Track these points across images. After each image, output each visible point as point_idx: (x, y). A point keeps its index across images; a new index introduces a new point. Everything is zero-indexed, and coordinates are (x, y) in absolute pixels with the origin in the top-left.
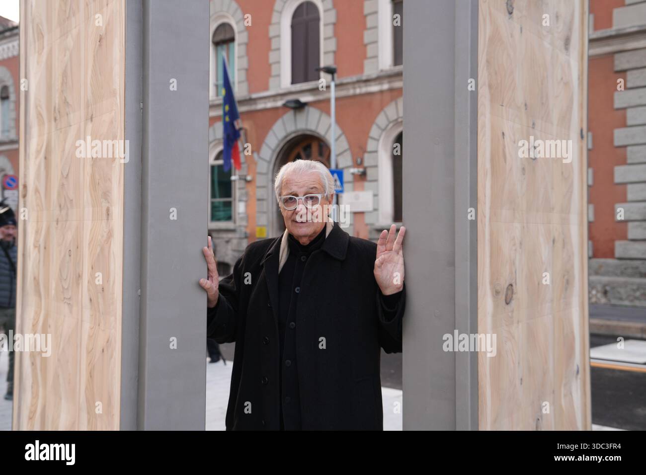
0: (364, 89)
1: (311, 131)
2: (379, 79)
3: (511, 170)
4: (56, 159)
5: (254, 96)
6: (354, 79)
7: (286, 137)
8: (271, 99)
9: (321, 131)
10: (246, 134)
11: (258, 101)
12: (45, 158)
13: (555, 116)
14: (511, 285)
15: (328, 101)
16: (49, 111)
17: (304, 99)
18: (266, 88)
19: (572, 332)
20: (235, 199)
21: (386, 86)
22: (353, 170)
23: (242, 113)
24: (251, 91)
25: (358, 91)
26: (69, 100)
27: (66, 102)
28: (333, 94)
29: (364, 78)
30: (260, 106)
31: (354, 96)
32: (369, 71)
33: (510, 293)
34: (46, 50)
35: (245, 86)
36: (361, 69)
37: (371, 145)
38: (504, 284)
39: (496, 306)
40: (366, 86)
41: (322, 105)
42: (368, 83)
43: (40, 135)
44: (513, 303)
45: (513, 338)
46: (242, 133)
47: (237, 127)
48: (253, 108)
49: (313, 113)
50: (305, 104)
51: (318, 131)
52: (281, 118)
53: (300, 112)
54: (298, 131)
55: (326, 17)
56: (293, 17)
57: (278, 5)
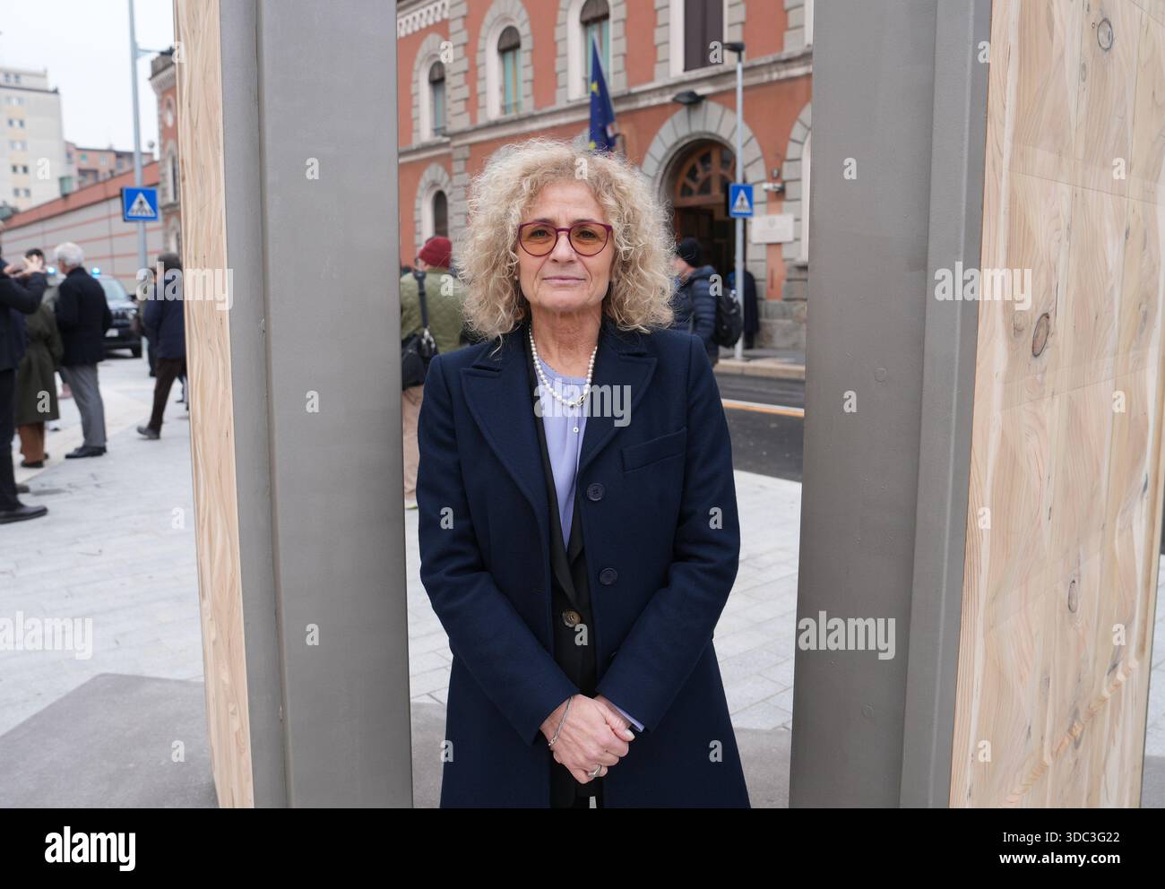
0: (784, 74)
1: (710, 134)
2: (805, 57)
5: (635, 90)
6: (771, 59)
7: (676, 144)
8: (657, 93)
9: (724, 133)
10: (624, 142)
11: (640, 97)
14: (1047, 316)
15: (733, 91)
17: (701, 90)
18: (651, 79)
22: (766, 186)
23: (619, 114)
24: (631, 83)
25: (775, 76)
28: (740, 82)
29: (784, 57)
30: (643, 103)
31: (771, 83)
32: (790, 47)
33: (1042, 331)
35: (623, 77)
36: (780, 44)
37: (792, 151)
39: (1013, 359)
40: (788, 68)
41: (726, 98)
42: (789, 65)
44: (1047, 352)
45: (1043, 426)
46: (618, 141)
47: (610, 134)
48: (633, 106)
49: (713, 109)
50: (703, 97)
51: (719, 134)
52: (669, 121)
53: (696, 108)
54: (693, 134)
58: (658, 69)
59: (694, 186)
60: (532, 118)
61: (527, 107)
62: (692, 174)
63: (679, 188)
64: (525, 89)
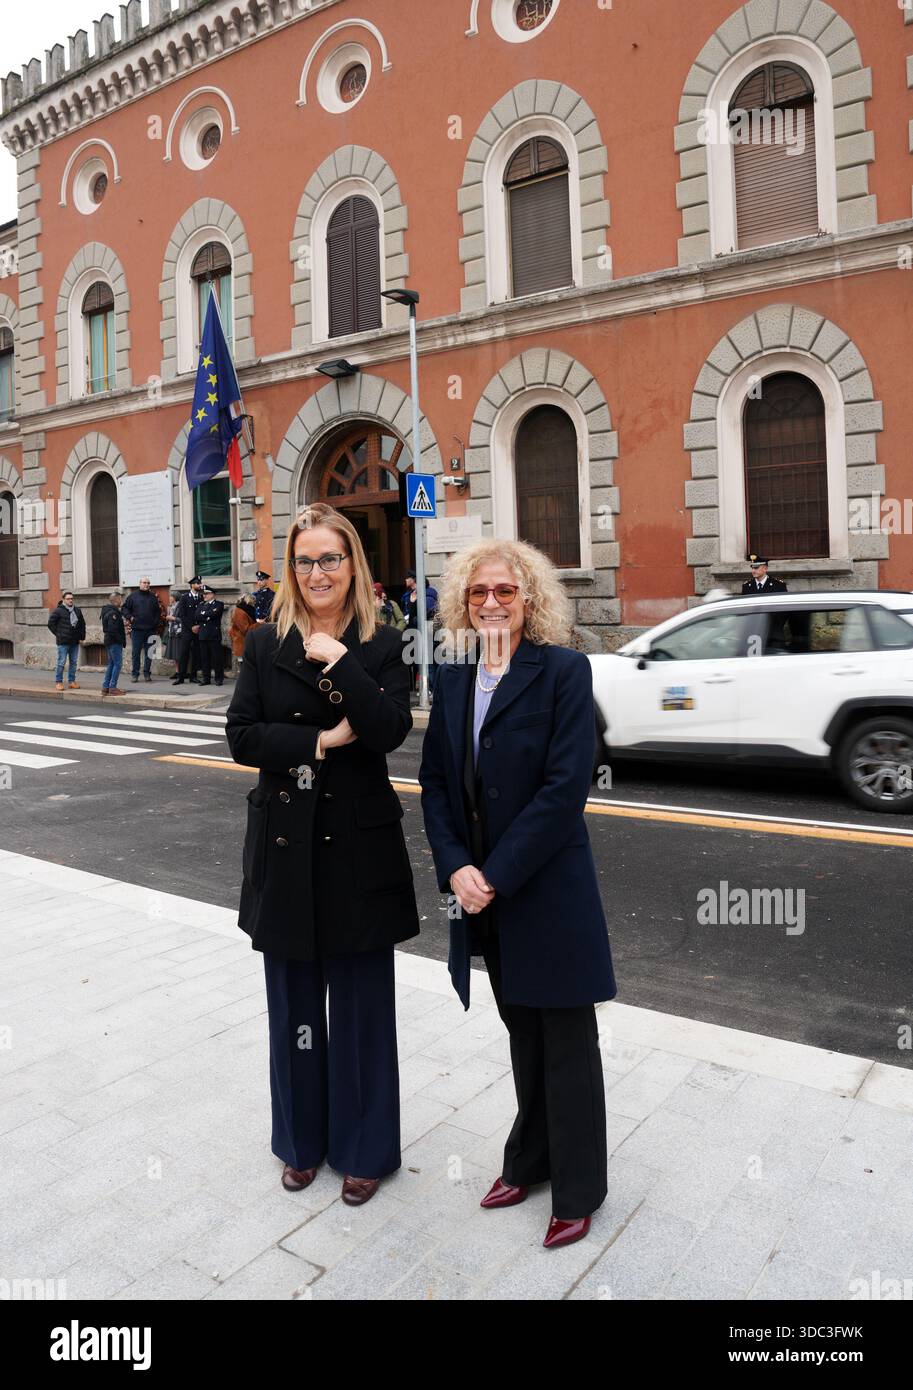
0: (461, 340)
1: (368, 415)
2: (489, 318)
5: (265, 360)
6: (445, 320)
7: (323, 426)
9: (385, 413)
10: (252, 425)
11: (273, 369)
15: (407, 358)
17: (352, 361)
20: (236, 538)
21: (501, 332)
22: (446, 479)
23: (245, 390)
24: (258, 353)
25: (450, 342)
28: (413, 348)
29: (462, 318)
30: (276, 376)
31: (445, 351)
32: (470, 306)
35: (249, 344)
36: (457, 305)
37: (476, 435)
40: (465, 332)
41: (393, 370)
42: (467, 327)
46: (245, 423)
47: (234, 415)
48: (264, 380)
49: (370, 383)
50: (356, 369)
51: (379, 414)
52: (314, 396)
53: (347, 382)
54: (344, 415)
55: (390, 220)
56: (331, 225)
57: (305, 206)
58: (296, 334)
59: (346, 483)
60: (129, 396)
61: (123, 382)
62: (343, 466)
63: (325, 485)
64: (122, 360)
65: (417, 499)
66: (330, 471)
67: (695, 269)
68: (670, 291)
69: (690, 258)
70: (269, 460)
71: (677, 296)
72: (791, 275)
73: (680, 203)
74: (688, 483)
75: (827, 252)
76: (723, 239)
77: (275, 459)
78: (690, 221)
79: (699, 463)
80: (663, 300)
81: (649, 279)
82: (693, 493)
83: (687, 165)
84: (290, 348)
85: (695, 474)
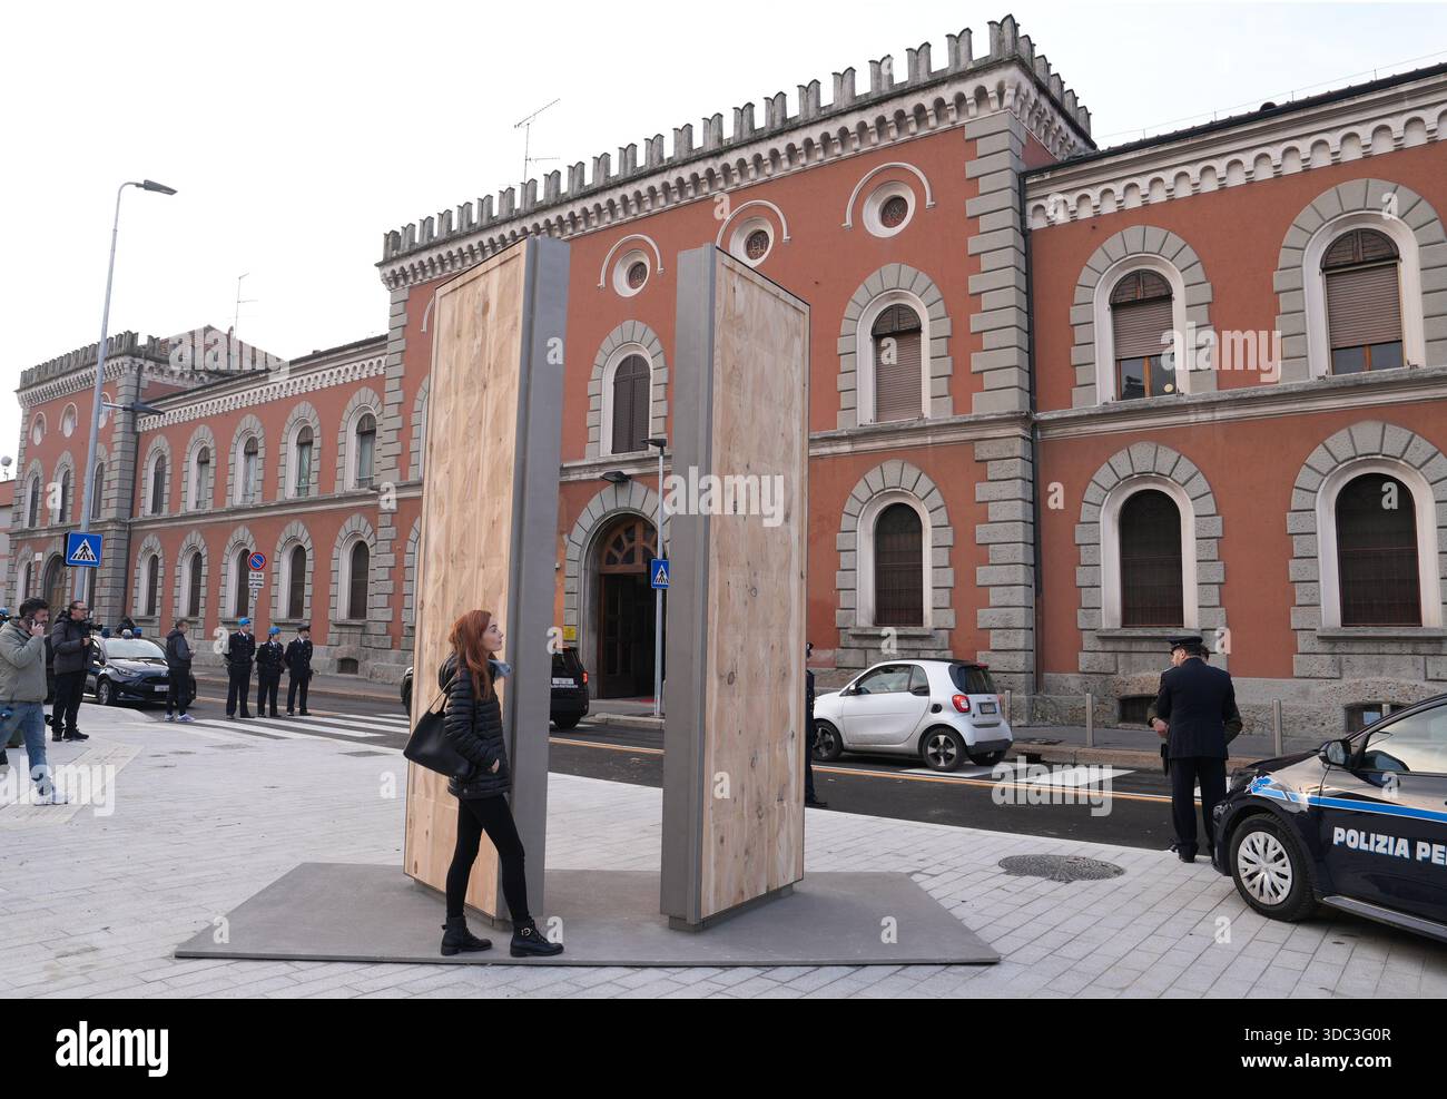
1: (635, 510)
3: (734, 604)
4: (450, 587)
5: (566, 466)
7: (604, 516)
8: (587, 470)
9: (647, 510)
11: (573, 471)
12: (443, 585)
13: (775, 567)
14: (732, 673)
15: (657, 474)
16: (447, 555)
17: (627, 472)
18: (582, 457)
19: (788, 709)
24: (562, 459)
26: (466, 552)
27: (462, 552)
28: (661, 467)
30: (576, 477)
33: (732, 677)
34: (445, 516)
38: (727, 670)
39: (720, 685)
41: (648, 479)
43: (437, 569)
44: (735, 684)
45: (735, 704)
49: (638, 489)
50: (629, 477)
51: (643, 510)
52: (598, 495)
53: (622, 486)
54: (620, 509)
55: (657, 376)
56: (617, 371)
57: (600, 359)
58: (589, 448)
59: (619, 556)
62: (618, 544)
63: (605, 556)
65: (658, 576)
66: (609, 547)
67: (845, 433)
68: (831, 446)
69: (844, 425)
70: (565, 536)
71: (835, 449)
72: (903, 442)
73: (839, 389)
74: (838, 573)
75: (923, 430)
76: (866, 414)
77: (569, 536)
78: (845, 401)
79: (845, 560)
80: (827, 450)
81: (817, 437)
82: (841, 579)
83: (845, 364)
84: (584, 458)
85: (842, 567)
